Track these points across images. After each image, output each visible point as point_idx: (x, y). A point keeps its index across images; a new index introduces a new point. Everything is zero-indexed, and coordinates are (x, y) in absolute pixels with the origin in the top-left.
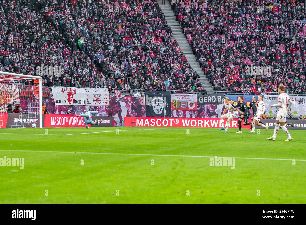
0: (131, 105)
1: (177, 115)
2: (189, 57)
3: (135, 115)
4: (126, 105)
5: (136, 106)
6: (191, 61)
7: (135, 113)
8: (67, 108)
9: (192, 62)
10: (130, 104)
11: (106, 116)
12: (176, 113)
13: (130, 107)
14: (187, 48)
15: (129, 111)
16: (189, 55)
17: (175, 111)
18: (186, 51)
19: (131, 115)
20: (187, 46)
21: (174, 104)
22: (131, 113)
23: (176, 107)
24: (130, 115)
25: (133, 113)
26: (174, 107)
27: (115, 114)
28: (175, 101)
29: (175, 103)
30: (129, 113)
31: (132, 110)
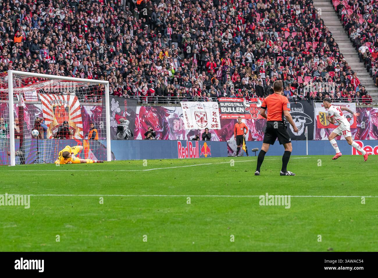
0: (255, 122)
1: (326, 136)
2: (343, 46)
3: (261, 137)
4: (247, 122)
5: (262, 123)
6: (347, 52)
7: (262, 134)
8: (156, 128)
9: (348, 54)
10: (253, 121)
11: (217, 140)
12: (325, 133)
13: (254, 125)
14: (339, 32)
15: (252, 131)
16: (343, 42)
17: (324, 129)
18: (338, 36)
19: (255, 137)
20: (340, 29)
21: (321, 118)
22: (256, 135)
23: (324, 124)
24: (253, 137)
25: (258, 135)
26: (322, 123)
27: (231, 137)
28: (323, 114)
29: (323, 117)
30: (252, 134)
31: (257, 131)
